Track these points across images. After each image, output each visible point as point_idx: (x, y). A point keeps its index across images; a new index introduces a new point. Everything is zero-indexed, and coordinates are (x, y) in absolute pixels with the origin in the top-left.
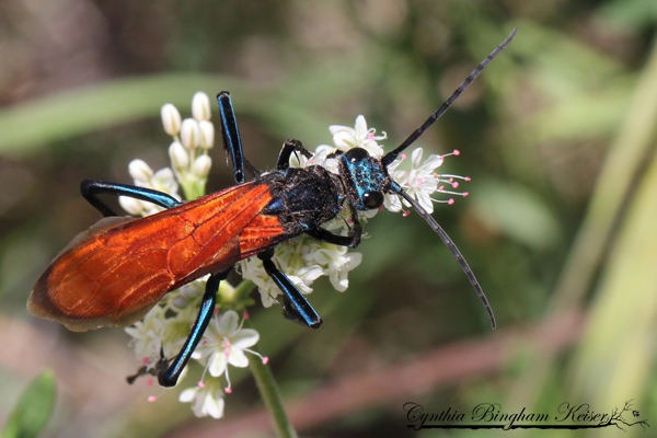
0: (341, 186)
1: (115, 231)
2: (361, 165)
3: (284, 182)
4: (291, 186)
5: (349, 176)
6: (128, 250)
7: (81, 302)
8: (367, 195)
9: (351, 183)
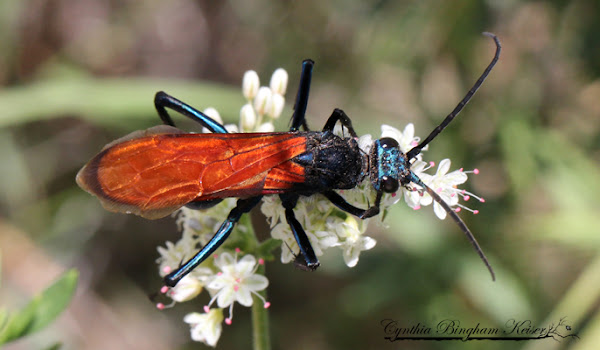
0: (366, 164)
1: (170, 136)
2: (389, 152)
3: (320, 141)
4: (325, 146)
5: (376, 157)
6: (174, 156)
7: (120, 187)
8: (385, 178)
9: (375, 163)
